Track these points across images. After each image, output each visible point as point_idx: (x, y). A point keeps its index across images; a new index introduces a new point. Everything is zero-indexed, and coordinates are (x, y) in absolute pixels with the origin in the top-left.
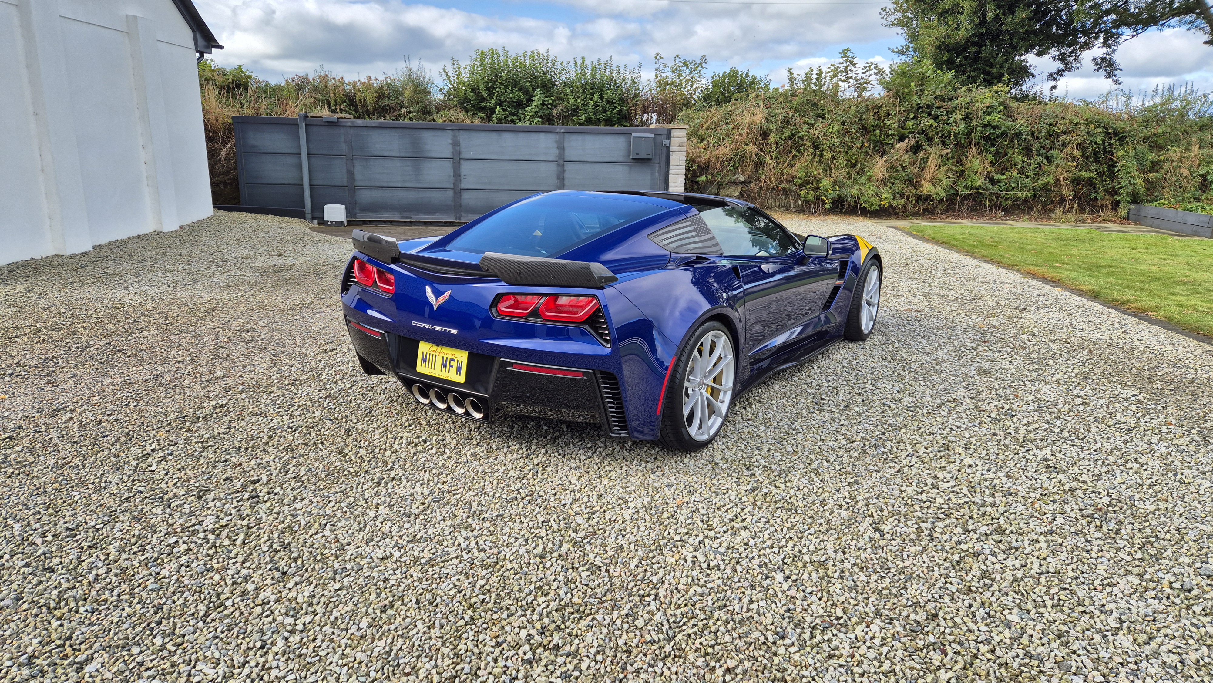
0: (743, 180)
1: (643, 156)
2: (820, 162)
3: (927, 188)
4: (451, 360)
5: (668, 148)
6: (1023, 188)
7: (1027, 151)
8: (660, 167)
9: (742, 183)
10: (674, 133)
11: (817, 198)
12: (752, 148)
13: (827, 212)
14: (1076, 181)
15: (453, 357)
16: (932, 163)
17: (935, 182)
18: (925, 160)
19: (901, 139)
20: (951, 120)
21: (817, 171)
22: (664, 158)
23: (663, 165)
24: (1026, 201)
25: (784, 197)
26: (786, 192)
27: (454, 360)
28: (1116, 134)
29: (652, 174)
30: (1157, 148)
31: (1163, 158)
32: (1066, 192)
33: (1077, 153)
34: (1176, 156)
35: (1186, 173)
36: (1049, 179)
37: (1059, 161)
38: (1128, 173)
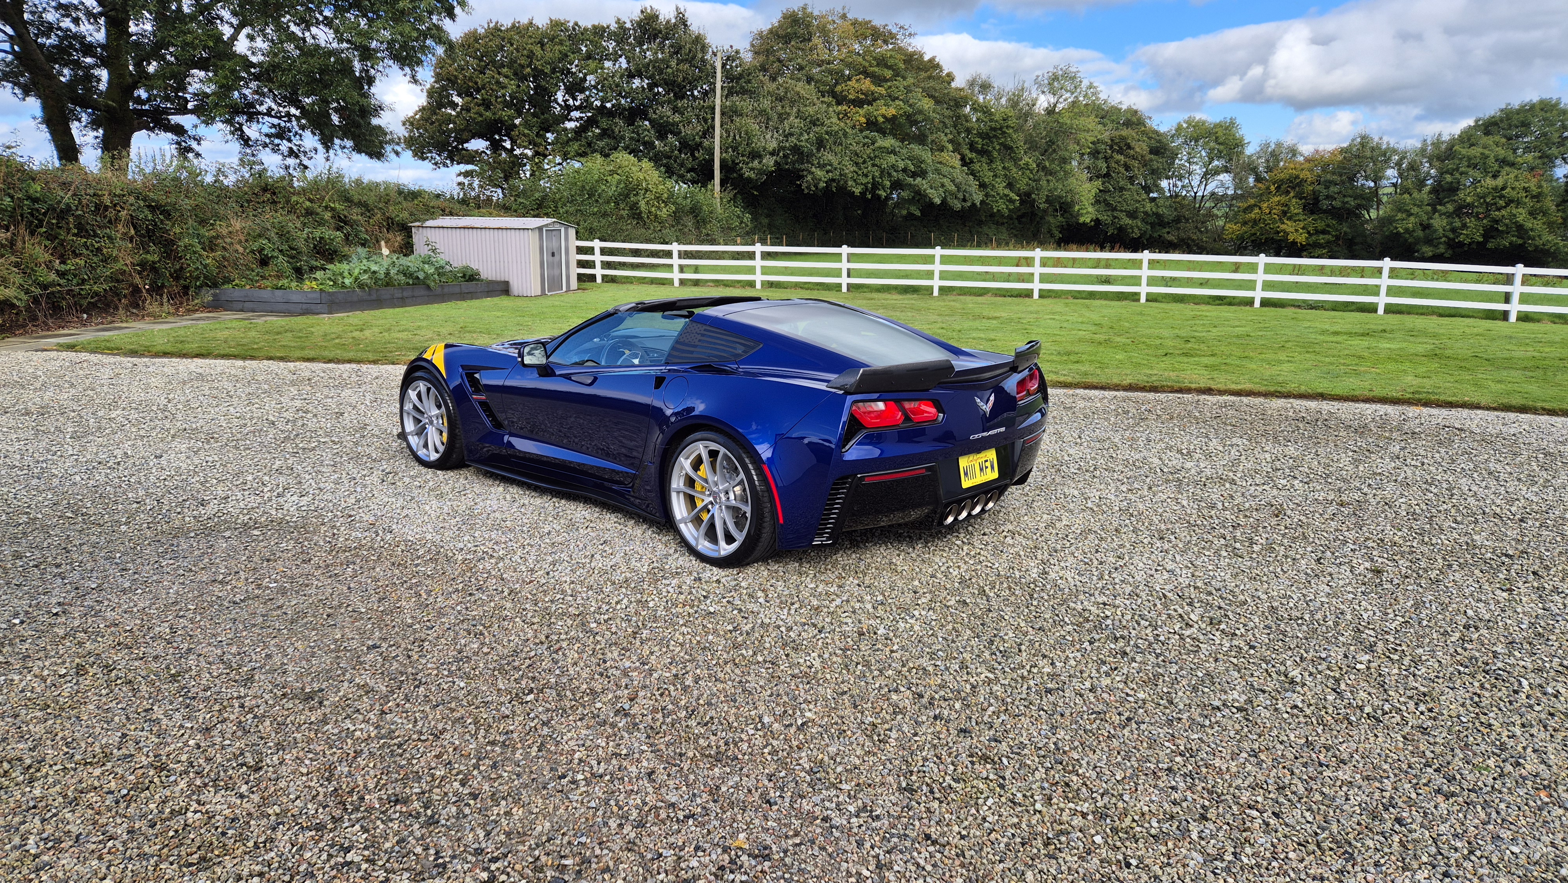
6: (96, 279)
7: (81, 231)
14: (143, 266)
24: (103, 296)
30: (203, 222)
31: (213, 234)
32: (138, 280)
33: (133, 232)
34: (224, 232)
35: (241, 250)
36: (119, 266)
37: (119, 242)
38: (195, 253)
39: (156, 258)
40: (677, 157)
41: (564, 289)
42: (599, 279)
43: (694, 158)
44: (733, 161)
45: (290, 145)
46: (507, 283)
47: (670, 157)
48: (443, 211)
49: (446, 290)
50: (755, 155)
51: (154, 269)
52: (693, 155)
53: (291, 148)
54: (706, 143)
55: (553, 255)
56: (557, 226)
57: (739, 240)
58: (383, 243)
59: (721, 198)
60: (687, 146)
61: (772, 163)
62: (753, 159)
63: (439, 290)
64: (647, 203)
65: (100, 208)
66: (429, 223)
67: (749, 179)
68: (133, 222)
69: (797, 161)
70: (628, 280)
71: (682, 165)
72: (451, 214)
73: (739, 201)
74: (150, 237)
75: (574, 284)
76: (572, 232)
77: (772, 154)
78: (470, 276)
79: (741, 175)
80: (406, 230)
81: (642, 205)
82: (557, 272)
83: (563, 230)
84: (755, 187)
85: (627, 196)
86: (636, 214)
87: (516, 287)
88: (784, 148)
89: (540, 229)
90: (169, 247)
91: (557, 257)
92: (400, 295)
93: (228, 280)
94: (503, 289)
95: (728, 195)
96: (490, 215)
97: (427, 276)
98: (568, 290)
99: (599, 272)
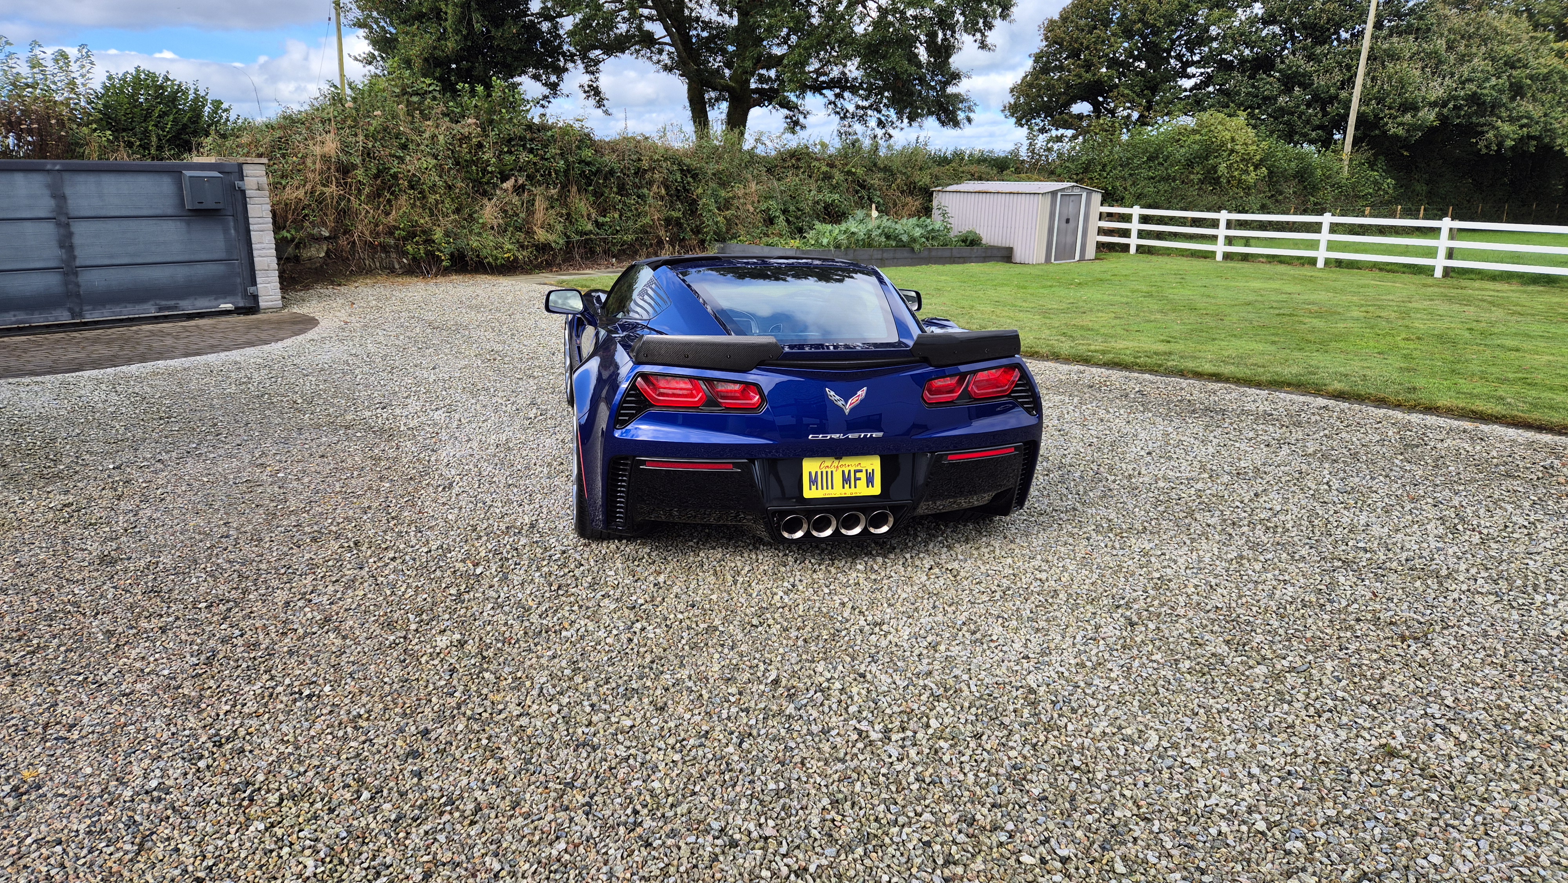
0: (327, 234)
1: (209, 204)
2: (423, 207)
3: (541, 235)
4: (856, 472)
5: (243, 192)
6: (627, 230)
7: (622, 190)
8: (236, 221)
9: (326, 238)
10: (247, 170)
11: (430, 254)
12: (332, 190)
13: (446, 272)
14: (668, 221)
15: (859, 468)
16: (540, 204)
17: (550, 228)
18: (532, 202)
19: (504, 179)
20: (548, 155)
21: (425, 221)
22: (240, 208)
23: (240, 217)
24: (631, 245)
25: (383, 255)
26: (384, 248)
27: (861, 471)
28: (688, 171)
29: (226, 231)
30: (723, 185)
31: (731, 195)
32: (662, 233)
33: (663, 192)
34: (740, 193)
35: (751, 209)
36: (647, 220)
37: (650, 200)
38: (710, 211)
39: (680, 214)
40: (1303, 113)
41: (1077, 257)
42: (1133, 250)
43: (1325, 114)
44: (1376, 116)
45: (878, 116)
46: (1010, 250)
47: (1292, 114)
48: (973, 175)
49: (933, 253)
50: (1411, 107)
51: (678, 224)
52: (1323, 109)
53: (879, 119)
54: (1343, 94)
55: (1068, 221)
56: (1077, 191)
57: (1368, 210)
58: (874, 206)
59: (1351, 160)
60: (1321, 100)
61: (1432, 116)
62: (1404, 112)
63: (925, 254)
64: (1229, 167)
65: (639, 172)
66: (949, 188)
67: (1396, 136)
68: (665, 184)
69: (1476, 113)
70: (1168, 252)
71: (1308, 122)
72: (980, 179)
73: (1381, 163)
74: (678, 197)
75: (1091, 252)
76: (1097, 198)
77: (1433, 104)
78: (971, 242)
79: (1385, 132)
80: (928, 194)
81: (1222, 168)
82: (1069, 239)
83: (1084, 195)
84: (1407, 147)
85: (1207, 158)
86: (1212, 178)
87: (1018, 255)
88: (1455, 98)
89: (1054, 193)
90: (692, 207)
91: (1072, 224)
92: (879, 257)
93: (734, 237)
94: (1006, 255)
95: (1362, 157)
96: (1029, 179)
97: (914, 240)
98: (1082, 259)
99: (1133, 241)
